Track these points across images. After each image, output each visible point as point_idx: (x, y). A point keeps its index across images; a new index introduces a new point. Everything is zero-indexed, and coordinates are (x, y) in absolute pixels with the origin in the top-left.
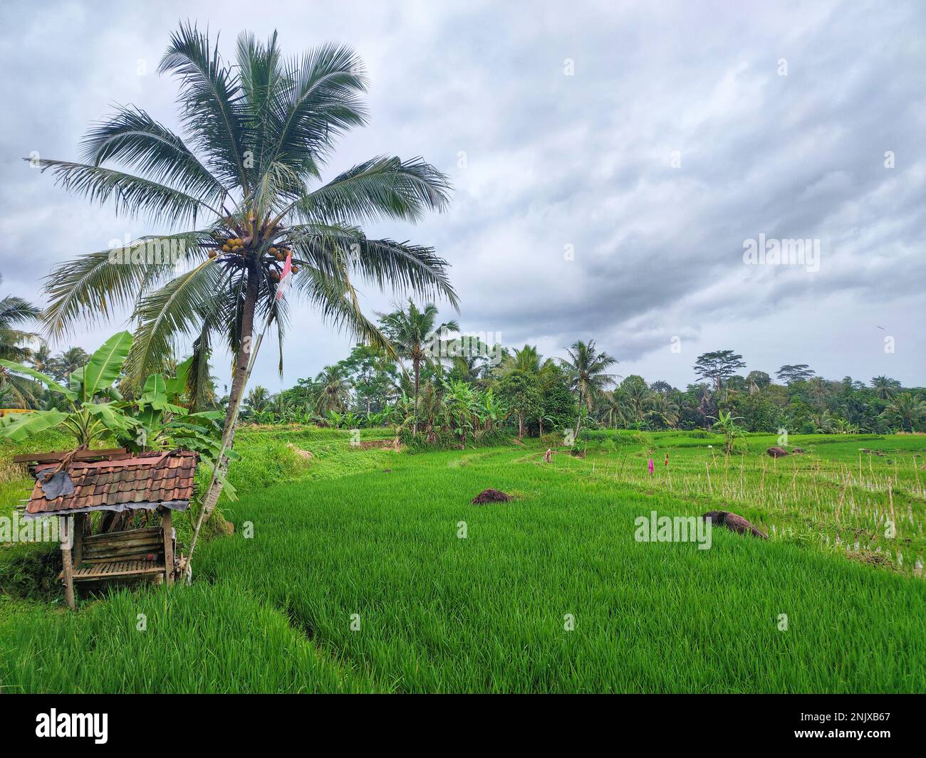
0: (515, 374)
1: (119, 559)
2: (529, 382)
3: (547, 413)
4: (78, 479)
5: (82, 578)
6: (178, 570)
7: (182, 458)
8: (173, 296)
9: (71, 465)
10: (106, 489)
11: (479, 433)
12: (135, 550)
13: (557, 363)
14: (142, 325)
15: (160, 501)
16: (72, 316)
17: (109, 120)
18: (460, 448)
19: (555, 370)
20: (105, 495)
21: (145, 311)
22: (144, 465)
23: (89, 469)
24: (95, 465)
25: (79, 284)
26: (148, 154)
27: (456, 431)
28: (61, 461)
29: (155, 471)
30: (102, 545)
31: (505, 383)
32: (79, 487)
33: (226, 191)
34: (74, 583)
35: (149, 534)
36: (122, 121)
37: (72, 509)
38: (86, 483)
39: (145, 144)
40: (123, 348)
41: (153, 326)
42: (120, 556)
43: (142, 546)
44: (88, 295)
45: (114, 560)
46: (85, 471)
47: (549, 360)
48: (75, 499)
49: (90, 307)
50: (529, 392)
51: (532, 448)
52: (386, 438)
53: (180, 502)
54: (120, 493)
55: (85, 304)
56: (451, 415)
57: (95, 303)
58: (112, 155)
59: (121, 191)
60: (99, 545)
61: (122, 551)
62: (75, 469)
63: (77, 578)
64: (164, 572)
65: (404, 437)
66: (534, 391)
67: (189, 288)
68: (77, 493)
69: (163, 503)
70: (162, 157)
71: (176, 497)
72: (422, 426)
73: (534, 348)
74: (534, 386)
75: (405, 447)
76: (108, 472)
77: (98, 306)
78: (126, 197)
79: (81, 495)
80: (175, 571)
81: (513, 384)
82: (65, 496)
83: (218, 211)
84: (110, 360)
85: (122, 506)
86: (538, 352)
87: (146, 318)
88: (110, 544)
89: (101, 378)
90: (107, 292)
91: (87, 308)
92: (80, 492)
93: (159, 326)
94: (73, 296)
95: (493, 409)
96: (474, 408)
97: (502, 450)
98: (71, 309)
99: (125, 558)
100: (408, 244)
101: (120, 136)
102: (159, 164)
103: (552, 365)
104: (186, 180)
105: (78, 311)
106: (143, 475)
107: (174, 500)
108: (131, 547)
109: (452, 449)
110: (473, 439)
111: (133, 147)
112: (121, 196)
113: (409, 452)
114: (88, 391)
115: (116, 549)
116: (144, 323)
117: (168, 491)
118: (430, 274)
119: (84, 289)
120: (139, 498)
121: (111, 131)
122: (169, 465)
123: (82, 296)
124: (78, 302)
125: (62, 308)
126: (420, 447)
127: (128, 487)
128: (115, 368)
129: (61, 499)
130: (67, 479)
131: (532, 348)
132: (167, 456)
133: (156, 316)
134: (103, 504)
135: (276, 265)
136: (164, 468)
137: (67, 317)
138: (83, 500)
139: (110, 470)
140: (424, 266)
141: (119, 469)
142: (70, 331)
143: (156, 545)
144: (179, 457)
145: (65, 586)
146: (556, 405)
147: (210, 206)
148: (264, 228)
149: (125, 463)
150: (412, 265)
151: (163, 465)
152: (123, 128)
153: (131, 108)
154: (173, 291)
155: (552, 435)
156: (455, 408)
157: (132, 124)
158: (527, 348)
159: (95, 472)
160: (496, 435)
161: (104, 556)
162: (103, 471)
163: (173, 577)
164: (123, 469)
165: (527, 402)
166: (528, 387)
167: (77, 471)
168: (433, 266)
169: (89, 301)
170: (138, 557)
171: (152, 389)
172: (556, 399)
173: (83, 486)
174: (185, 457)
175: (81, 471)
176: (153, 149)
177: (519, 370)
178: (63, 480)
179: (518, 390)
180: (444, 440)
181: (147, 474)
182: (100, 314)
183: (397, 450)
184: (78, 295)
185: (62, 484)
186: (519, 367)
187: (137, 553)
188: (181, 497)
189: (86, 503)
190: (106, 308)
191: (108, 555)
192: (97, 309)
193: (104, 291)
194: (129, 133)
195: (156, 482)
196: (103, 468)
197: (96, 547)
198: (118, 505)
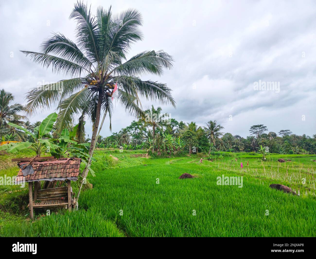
0: (188, 132)
1: (51, 199)
2: (193, 135)
3: (199, 146)
4: (36, 168)
5: (36, 207)
6: (73, 204)
7: (75, 160)
8: (72, 101)
9: (33, 163)
10: (46, 172)
11: (176, 152)
12: (57, 195)
13: (203, 128)
14: (61, 111)
15: (66, 177)
16: (36, 107)
17: (50, 38)
18: (169, 157)
19: (202, 131)
20: (46, 175)
21: (62, 106)
22: (60, 163)
23: (40, 164)
24: (42, 163)
25: (38, 96)
26: (64, 50)
27: (167, 151)
28: (29, 161)
29: (65, 165)
30: (45, 193)
31: (185, 135)
32: (36, 172)
33: (92, 63)
34: (33, 209)
35: (62, 189)
36: (55, 39)
37: (33, 180)
38: (39, 169)
39: (63, 47)
40: (54, 118)
41: (65, 111)
42: (52, 198)
43: (59, 194)
44: (42, 99)
45: (49, 199)
46: (38, 165)
47: (200, 127)
48: (34, 176)
49: (43, 104)
50: (193, 138)
51: (194, 158)
52: (143, 153)
53: (74, 178)
54: (52, 174)
55: (41, 103)
56: (166, 146)
57: (44, 103)
58: (51, 51)
59: (54, 63)
60: (43, 193)
61: (52, 196)
62: (35, 164)
63: (35, 207)
64: (68, 205)
65: (150, 153)
66: (195, 138)
67: (78, 97)
68: (35, 173)
69: (67, 178)
70: (69, 51)
71: (72, 176)
72: (156, 149)
73: (195, 123)
74: (195, 136)
75: (150, 157)
76: (47, 166)
77: (45, 103)
78: (56, 65)
79: (37, 175)
80: (72, 204)
81: (187, 135)
82: (30, 175)
83: (88, 70)
84: (49, 123)
85: (52, 179)
87: (63, 108)
88: (47, 193)
89: (45, 130)
90: (49, 98)
91: (41, 104)
92: (36, 173)
93: (67, 111)
94: (36, 100)
95: (180, 144)
96: (174, 144)
97: (184, 158)
98: (36, 104)
99: (53, 198)
100: (157, 83)
101: (54, 44)
102: (68, 54)
103: (201, 129)
104: (77, 60)
105: (38, 105)
106: (60, 167)
107: (72, 177)
108: (56, 194)
109: (166, 158)
110: (173, 154)
111: (58, 48)
112: (54, 65)
113: (151, 159)
114: (40, 134)
115: (50, 195)
116: (62, 110)
117: (69, 173)
118: (165, 94)
119: (40, 97)
120: (59, 176)
121: (51, 42)
122: (70, 163)
123: (40, 100)
124: (38, 102)
125: (32, 104)
126: (156, 157)
127: (55, 171)
128: (51, 126)
129: (29, 176)
130: (32, 168)
132: (69, 160)
133: (66, 108)
134: (45, 178)
135: (109, 90)
136: (68, 164)
137: (34, 107)
138: (37, 176)
139: (48, 165)
140: (162, 91)
141: (51, 165)
142: (35, 112)
143: (65, 193)
144: (74, 160)
145: (30, 210)
146: (203, 143)
147: (86, 69)
148: (105, 77)
149: (54, 162)
150: (158, 90)
151: (68, 163)
152: (55, 41)
153: (58, 34)
154: (72, 99)
155: (201, 153)
156: (167, 143)
157: (58, 40)
158: (192, 123)
159: (42, 166)
160: (181, 153)
161: (45, 198)
162: (45, 165)
163: (71, 206)
164: (53, 165)
165: (192, 142)
166: (193, 136)
167: (35, 165)
168: (166, 91)
169: (42, 102)
170: (58, 198)
171: (64, 134)
172: (203, 141)
173: (37, 171)
174: (76, 160)
175: (37, 165)
176: (66, 48)
177: (189, 130)
178: (30, 168)
179: (189, 137)
180: (164, 154)
181: (62, 166)
182: (46, 106)
183: (147, 158)
184: (38, 99)
185: (30, 170)
186: (190, 129)
187: (57, 197)
188: (75, 176)
189: (38, 178)
190: (48, 104)
191: (47, 197)
192: (45, 104)
193: (48, 98)
194: (57, 43)
195: (65, 170)
196: (45, 164)
197: (42, 194)
198: (50, 179)
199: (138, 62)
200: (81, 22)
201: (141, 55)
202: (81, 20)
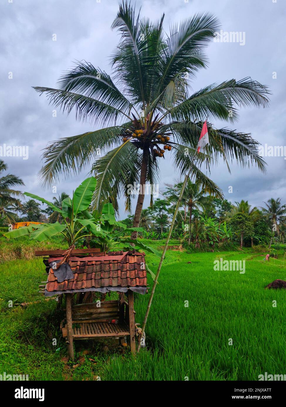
0: (239, 215)
1: (94, 321)
2: (246, 219)
3: (255, 235)
4: (75, 268)
5: (78, 338)
6: (137, 335)
7: (136, 257)
8: (111, 159)
9: (70, 259)
10: (93, 276)
11: (221, 244)
12: (102, 315)
13: (260, 210)
14: (97, 175)
15: (128, 286)
16: (57, 170)
17: (71, 70)
18: (212, 251)
19: (260, 213)
20: (93, 280)
21: (98, 168)
22: (113, 260)
23: (81, 262)
24: (84, 259)
25: (61, 152)
26: (91, 87)
27: (210, 243)
28: (63, 256)
29: (121, 265)
30: (83, 311)
31: (234, 219)
32: (76, 275)
33: (132, 105)
34: (74, 341)
35: (110, 305)
36: (78, 70)
37: (74, 290)
38: (81, 270)
39: (90, 82)
40: (92, 186)
41: (102, 176)
42: (94, 319)
43: (106, 313)
44: (65, 159)
45: (91, 321)
46: (79, 263)
47: (255, 208)
48: (75, 282)
49: (67, 165)
50: (247, 224)
51: (248, 253)
52: (175, 245)
53: (141, 288)
54: (103, 279)
55: (64, 164)
56: (207, 234)
57: (69, 163)
58: (72, 89)
59: (79, 106)
60: (81, 311)
61: (94, 316)
62: (72, 261)
63: (76, 338)
64: (128, 337)
65: (184, 245)
66: (250, 224)
67: (119, 155)
68: (76, 278)
69: (130, 288)
70: (98, 88)
71: (138, 284)
72: (193, 239)
73: (247, 202)
74: (249, 221)
75: (185, 250)
76: (93, 265)
77: (71, 165)
78: (81, 109)
79: (78, 280)
80: (135, 336)
81: (238, 220)
82: (68, 280)
83: (127, 115)
84: (85, 194)
85: (105, 288)
86: (249, 204)
87: (99, 171)
88: (88, 310)
89: (81, 204)
90: (75, 157)
91: (65, 166)
92: (77, 278)
93: (105, 176)
94: (58, 160)
95: (226, 232)
96: (218, 231)
97: (234, 253)
98: (57, 166)
99: (97, 321)
101: (77, 78)
102: (97, 93)
103: (258, 211)
104: (110, 101)
105: (60, 167)
106: (114, 267)
107: (137, 286)
108: (101, 313)
109: (208, 251)
110: (218, 247)
111: (84, 84)
112: (79, 109)
113: (187, 252)
114: (74, 212)
115: (91, 314)
116: (98, 174)
117: (132, 279)
118: (247, 150)
119: (64, 156)
120: (115, 284)
121: (72, 76)
122: (129, 261)
123: (62, 159)
124: (61, 163)
125: (52, 166)
126: (194, 250)
127: (106, 275)
128: (88, 198)
129: (66, 282)
130: (69, 268)
131: (245, 202)
132: (126, 255)
133: (104, 171)
134: (93, 287)
136: (127, 263)
137: (55, 171)
138: (80, 283)
139: (94, 263)
140: (244, 145)
141: (99, 263)
142: (57, 178)
143: (115, 312)
144: (134, 256)
145: (68, 343)
146: (260, 231)
147: (124, 112)
148: (154, 124)
149: (102, 259)
150: (236, 144)
151: (125, 261)
152: (79, 74)
153: (83, 62)
154: (111, 157)
155: (258, 247)
156: (210, 231)
157: (83, 71)
158: (243, 202)
159: (84, 264)
160: (229, 245)
161: (85, 319)
162: (89, 264)
163: (134, 339)
164: (101, 263)
165: (246, 229)
166: (246, 221)
167: (73, 263)
168: (250, 145)
169: (66, 162)
170: (105, 320)
171: (107, 212)
172: (260, 228)
173: (78, 274)
174: (137, 256)
175: (76, 263)
176: (94, 84)
177: (241, 213)
178: (66, 269)
179: (240, 222)
180: (204, 247)
181: (116, 267)
182: (72, 169)
183: (181, 251)
184: (60, 158)
185: (66, 272)
186: (241, 211)
187: (104, 317)
188: (141, 284)
189: (82, 286)
190: (75, 166)
191: (87, 318)
192: (70, 166)
193: (74, 157)
194: (82, 76)
195: (123, 273)
196: (89, 261)
197: (79, 312)
198: (102, 288)
199: (207, 98)
200: (125, 36)
201: (206, 89)
202: (125, 33)
